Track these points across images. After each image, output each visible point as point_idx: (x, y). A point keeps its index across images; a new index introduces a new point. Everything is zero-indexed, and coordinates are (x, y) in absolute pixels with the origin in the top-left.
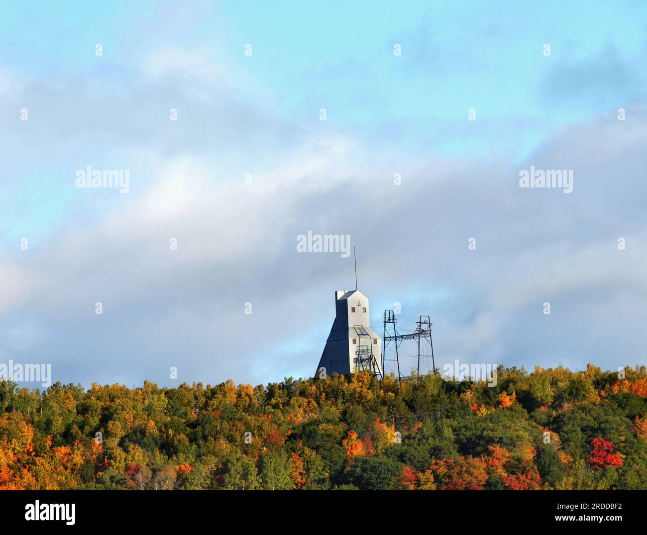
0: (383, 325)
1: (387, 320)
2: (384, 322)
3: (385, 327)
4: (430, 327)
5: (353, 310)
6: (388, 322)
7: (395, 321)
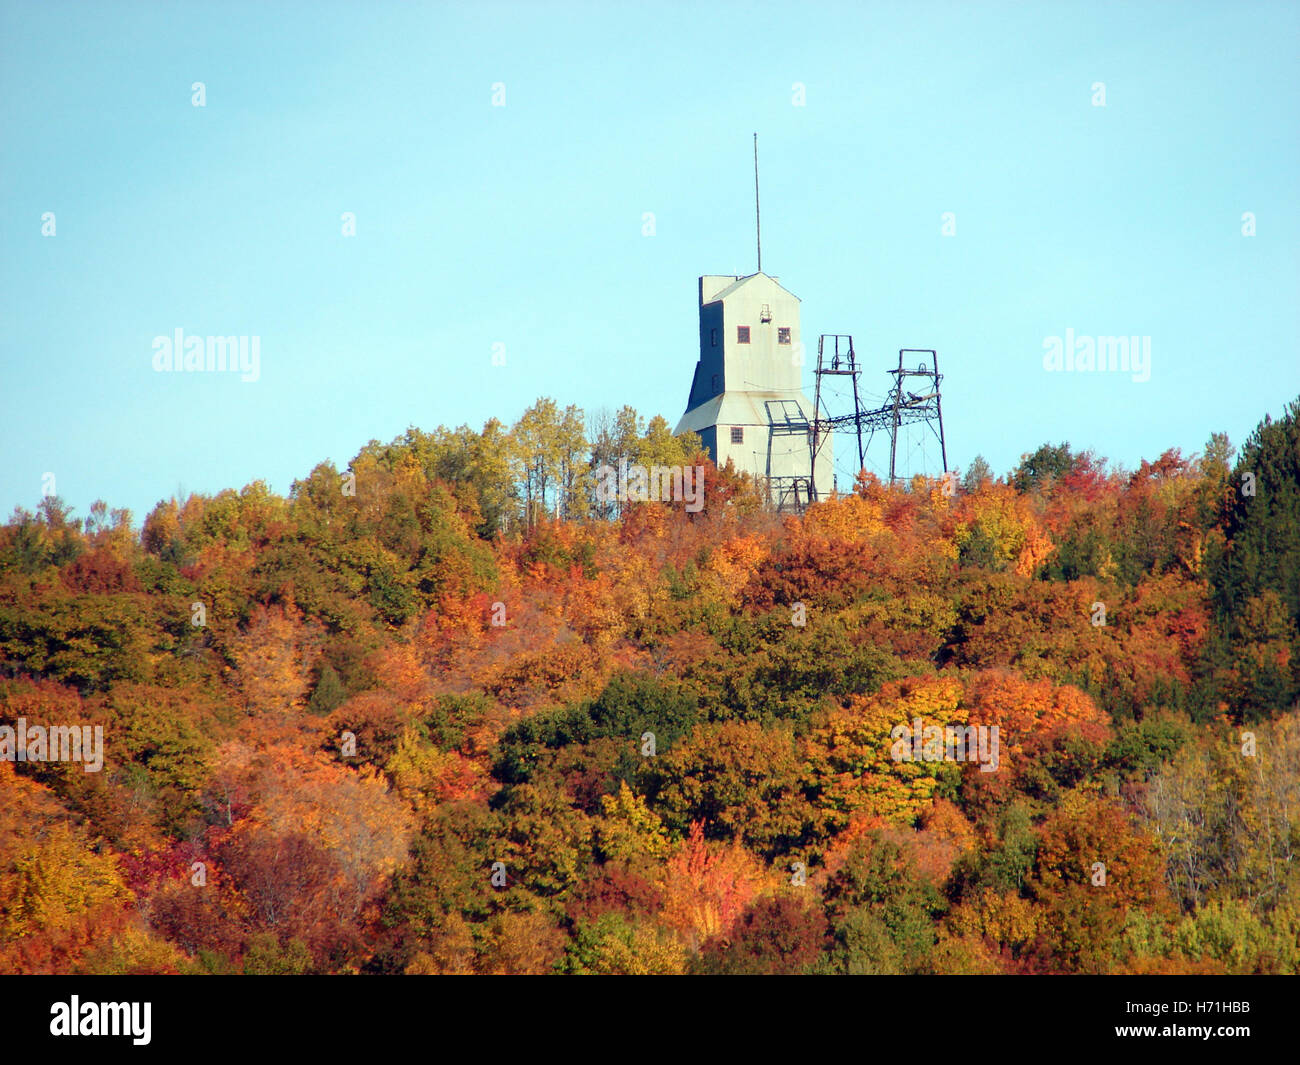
0: (814, 383)
1: (826, 365)
2: (816, 372)
3: (818, 387)
4: (937, 386)
5: (744, 335)
6: (826, 372)
7: (857, 368)
